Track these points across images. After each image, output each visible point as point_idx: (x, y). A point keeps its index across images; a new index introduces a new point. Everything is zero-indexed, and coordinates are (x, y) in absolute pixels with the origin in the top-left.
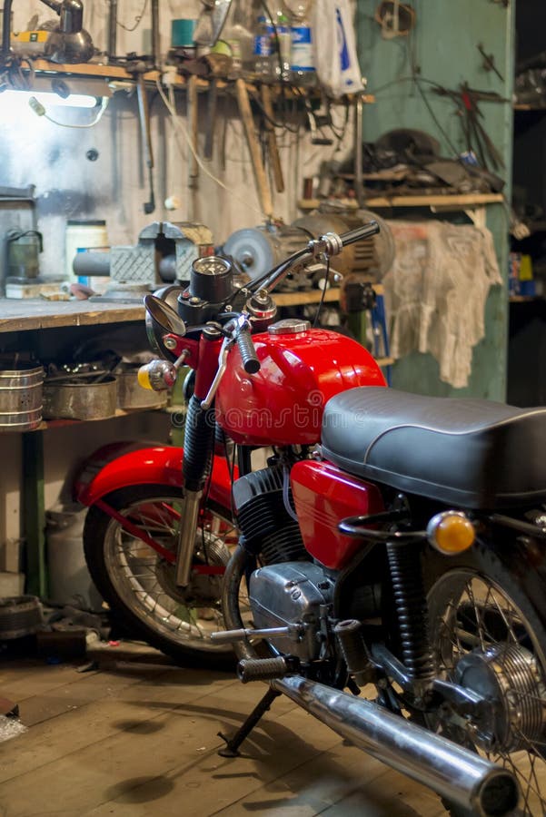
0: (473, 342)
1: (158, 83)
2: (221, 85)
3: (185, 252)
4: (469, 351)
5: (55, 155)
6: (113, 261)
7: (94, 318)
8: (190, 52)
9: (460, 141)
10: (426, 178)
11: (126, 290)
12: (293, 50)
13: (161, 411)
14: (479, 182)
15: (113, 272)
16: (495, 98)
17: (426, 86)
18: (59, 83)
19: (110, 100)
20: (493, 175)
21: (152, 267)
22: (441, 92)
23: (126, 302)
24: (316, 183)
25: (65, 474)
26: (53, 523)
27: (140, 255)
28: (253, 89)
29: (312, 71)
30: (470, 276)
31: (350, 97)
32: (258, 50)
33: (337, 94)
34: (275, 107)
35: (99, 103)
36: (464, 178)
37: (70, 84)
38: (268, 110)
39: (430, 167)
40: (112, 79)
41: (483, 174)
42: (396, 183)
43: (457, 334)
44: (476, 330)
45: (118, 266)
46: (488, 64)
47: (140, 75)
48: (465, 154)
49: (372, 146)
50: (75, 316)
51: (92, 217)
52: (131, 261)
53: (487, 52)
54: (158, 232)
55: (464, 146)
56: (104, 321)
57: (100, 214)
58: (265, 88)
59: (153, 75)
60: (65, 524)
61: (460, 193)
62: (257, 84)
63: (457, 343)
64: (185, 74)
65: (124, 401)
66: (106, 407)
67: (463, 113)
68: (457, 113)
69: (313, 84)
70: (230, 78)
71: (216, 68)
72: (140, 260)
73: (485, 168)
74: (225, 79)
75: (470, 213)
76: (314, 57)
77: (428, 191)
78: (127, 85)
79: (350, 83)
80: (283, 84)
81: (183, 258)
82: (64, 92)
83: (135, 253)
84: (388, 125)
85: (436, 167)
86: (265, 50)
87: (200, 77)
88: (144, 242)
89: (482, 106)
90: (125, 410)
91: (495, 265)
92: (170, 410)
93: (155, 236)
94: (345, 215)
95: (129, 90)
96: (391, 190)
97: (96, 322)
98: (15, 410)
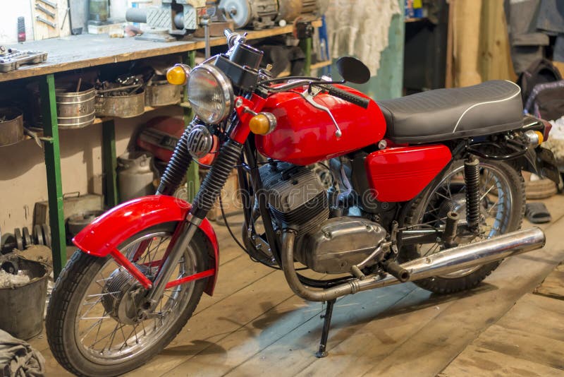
0: (381, 48)
3: (188, 12)
4: (379, 55)
7: (127, 57)
11: (155, 33)
13: (177, 106)
15: (148, 21)
21: (170, 20)
23: (155, 41)
25: (130, 134)
26: (121, 165)
27: (163, 12)
30: (380, 9)
43: (371, 45)
44: (383, 42)
45: (151, 17)
50: (114, 57)
52: (158, 16)
56: (133, 59)
60: (128, 166)
63: (370, 51)
65: (152, 101)
66: (136, 109)
72: (163, 15)
81: (187, 15)
83: (160, 11)
88: (165, 5)
90: (152, 107)
91: (395, 2)
92: (182, 105)
97: (128, 59)
98: (76, 115)
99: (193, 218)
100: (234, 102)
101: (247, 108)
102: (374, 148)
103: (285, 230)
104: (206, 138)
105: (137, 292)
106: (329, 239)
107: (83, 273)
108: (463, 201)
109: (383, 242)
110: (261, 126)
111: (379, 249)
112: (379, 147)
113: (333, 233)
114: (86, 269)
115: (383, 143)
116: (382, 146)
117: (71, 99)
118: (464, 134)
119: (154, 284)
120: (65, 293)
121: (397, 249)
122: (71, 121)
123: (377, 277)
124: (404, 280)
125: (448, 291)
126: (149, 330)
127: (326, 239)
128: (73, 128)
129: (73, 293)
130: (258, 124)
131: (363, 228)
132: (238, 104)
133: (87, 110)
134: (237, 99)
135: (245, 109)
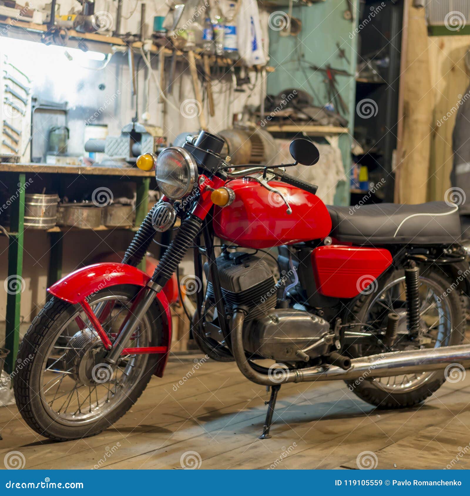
1: (141, 49)
2: (179, 53)
3: (146, 140)
5: (81, 86)
6: (107, 144)
7: (90, 171)
8: (163, 35)
9: (325, 97)
10: (302, 116)
11: (113, 160)
12: (225, 38)
14: (332, 120)
15: (106, 150)
16: (345, 73)
17: (307, 65)
18: (83, 44)
19: (112, 57)
20: (342, 118)
21: (128, 148)
22: (315, 68)
24: (240, 117)
27: (122, 141)
28: (199, 57)
29: (236, 51)
30: (326, 174)
31: (259, 67)
32: (205, 37)
33: (250, 64)
34: (211, 68)
35: (106, 58)
36: (324, 117)
37: (89, 45)
38: (207, 70)
39: (306, 110)
40: (114, 44)
41: (336, 116)
42: (285, 118)
45: (109, 147)
46: (342, 54)
47: (130, 44)
48: (327, 105)
49: (273, 97)
50: (78, 169)
51: (101, 123)
52: (116, 144)
53: (341, 46)
54: (132, 128)
55: (327, 100)
56: (95, 173)
57: (105, 121)
58: (206, 57)
59: (138, 44)
61: (321, 125)
62: (202, 55)
64: (158, 46)
65: (106, 221)
67: (327, 81)
68: (324, 81)
69: (236, 58)
70: (185, 50)
71: (176, 44)
72: (122, 144)
73: (338, 113)
74: (182, 50)
75: (328, 139)
76: (237, 43)
77: (303, 123)
78: (123, 49)
79: (257, 58)
80: (217, 56)
81: (145, 143)
82: (85, 49)
83: (119, 140)
84: (285, 86)
85: (308, 110)
86: (209, 37)
87: (166, 47)
88: (124, 134)
89: (339, 78)
90: (106, 226)
91: (341, 169)
93: (130, 130)
94: (248, 131)
95: (124, 52)
96: (282, 122)
97: (90, 173)
98: (40, 217)
99: (154, 285)
100: (198, 180)
101: (209, 186)
102: (320, 242)
103: (235, 310)
104: (170, 214)
105: (98, 350)
106: (276, 324)
107: (55, 319)
108: (404, 314)
109: (326, 334)
110: (222, 197)
111: (323, 340)
112: (325, 242)
113: (280, 319)
114: (57, 316)
115: (329, 240)
116: (328, 242)
117: (37, 200)
118: (403, 239)
119: (114, 345)
120: (37, 336)
121: (339, 345)
122: (34, 221)
123: (320, 369)
124: (346, 367)
125: (390, 405)
126: (102, 403)
127: (273, 323)
128: (36, 228)
129: (44, 337)
130: (219, 195)
131: (309, 318)
132: (201, 181)
133: (51, 214)
134: (200, 177)
135: (207, 187)
